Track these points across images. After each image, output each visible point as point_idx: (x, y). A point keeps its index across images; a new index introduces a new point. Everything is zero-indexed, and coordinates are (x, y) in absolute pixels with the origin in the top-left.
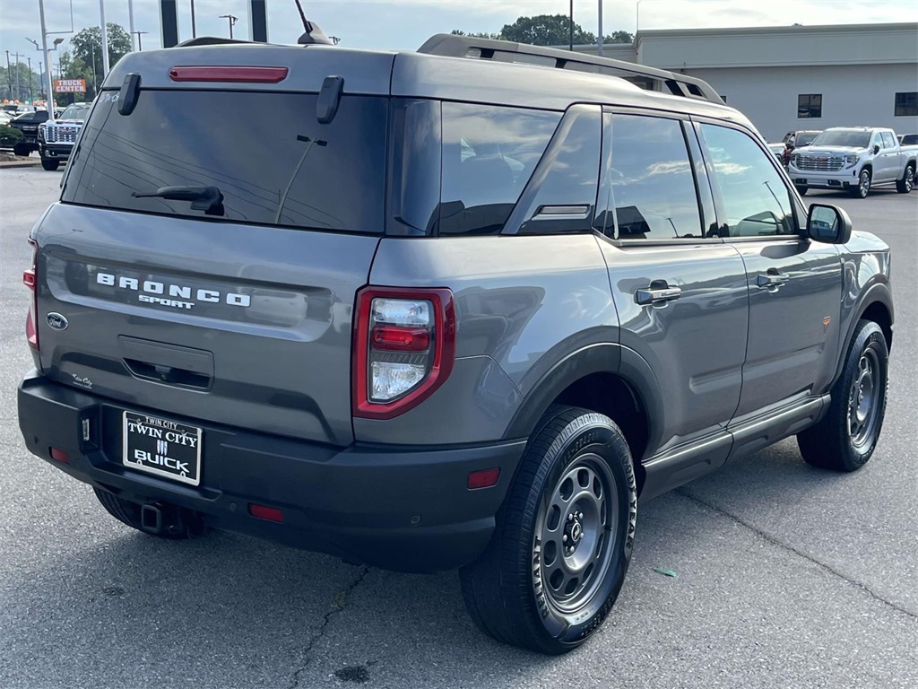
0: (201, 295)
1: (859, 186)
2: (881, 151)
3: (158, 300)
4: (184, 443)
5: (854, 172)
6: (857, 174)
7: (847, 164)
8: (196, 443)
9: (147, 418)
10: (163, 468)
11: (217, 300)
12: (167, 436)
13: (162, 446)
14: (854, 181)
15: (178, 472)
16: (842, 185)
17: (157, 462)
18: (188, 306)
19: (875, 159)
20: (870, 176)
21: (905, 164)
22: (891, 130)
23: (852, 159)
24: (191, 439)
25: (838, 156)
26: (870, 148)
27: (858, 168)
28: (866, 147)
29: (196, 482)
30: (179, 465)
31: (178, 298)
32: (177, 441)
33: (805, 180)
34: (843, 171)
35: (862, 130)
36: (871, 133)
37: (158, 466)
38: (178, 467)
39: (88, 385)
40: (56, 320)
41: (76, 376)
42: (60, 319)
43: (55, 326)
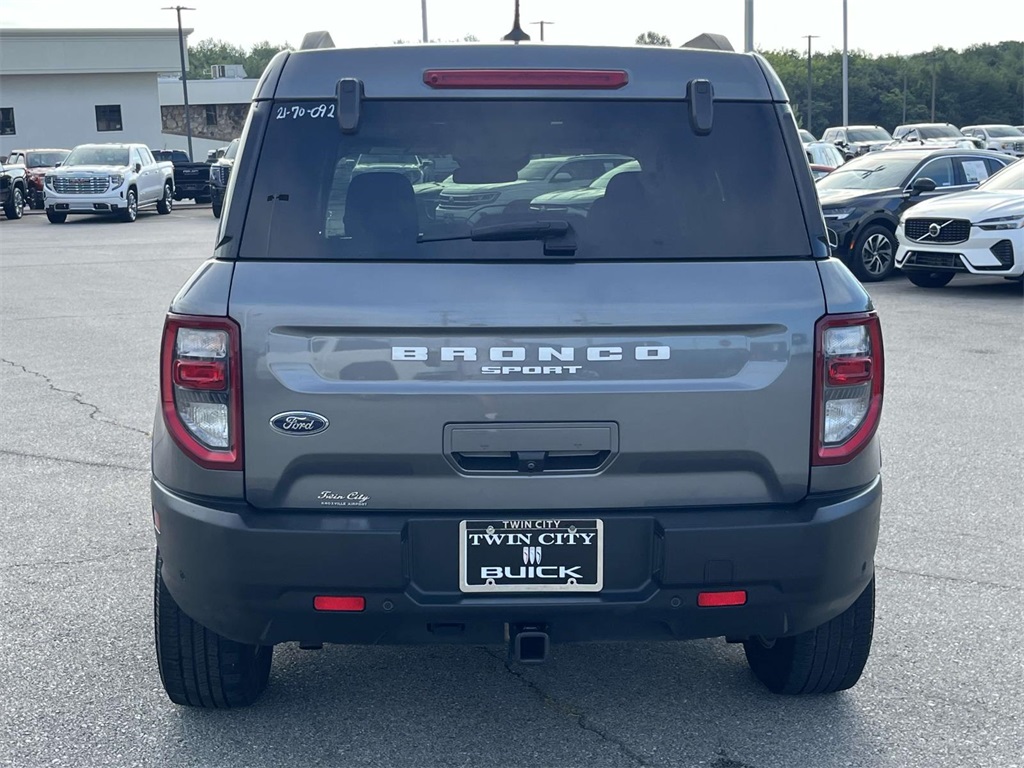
0: (593, 354)
1: (127, 209)
2: (143, 169)
3: (518, 369)
4: (572, 542)
5: (122, 193)
6: (125, 195)
7: (112, 185)
8: (594, 540)
9: (506, 523)
10: (536, 580)
11: (619, 357)
12: (541, 539)
13: (532, 554)
14: (122, 203)
15: (564, 581)
16: (110, 209)
17: (523, 575)
18: (573, 370)
19: (138, 178)
20: (136, 197)
21: (164, 183)
22: (144, 146)
23: (118, 179)
24: (584, 535)
25: (102, 176)
26: (132, 166)
27: (124, 188)
28: (127, 164)
29: (598, 587)
30: (563, 572)
31: (555, 361)
32: (559, 542)
33: (67, 205)
34: (109, 193)
35: (117, 146)
36: (128, 150)
37: (527, 581)
38: (562, 575)
39: (357, 501)
40: (299, 422)
41: (327, 492)
42: (310, 419)
43: (298, 430)
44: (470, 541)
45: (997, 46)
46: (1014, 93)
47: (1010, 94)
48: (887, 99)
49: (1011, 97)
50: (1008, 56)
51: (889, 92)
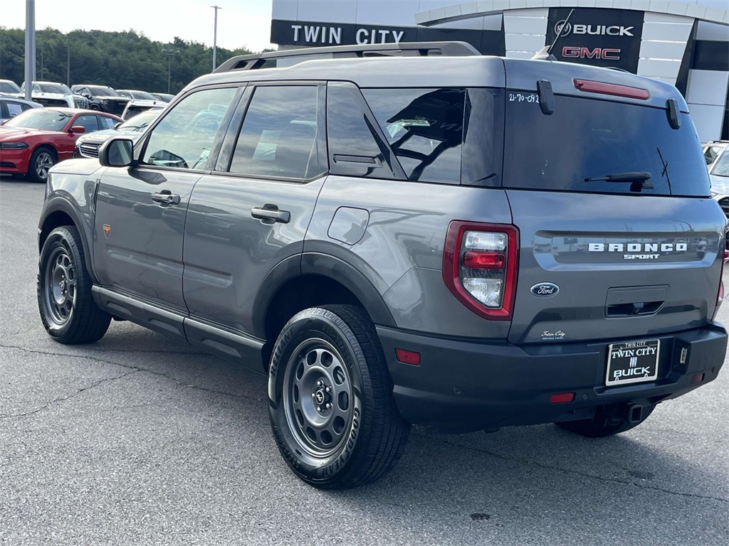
0: (663, 248)
3: (637, 256)
4: (648, 354)
8: (656, 351)
9: (626, 344)
10: (633, 376)
11: (672, 250)
12: (637, 353)
13: (633, 361)
15: (643, 376)
17: (629, 374)
24: (652, 349)
29: (655, 378)
30: (643, 370)
31: (650, 252)
32: (644, 354)
37: (629, 377)
38: (643, 372)
39: (559, 336)
40: (547, 289)
41: (547, 332)
42: (551, 287)
43: (545, 294)
44: (612, 356)
45: (90, 33)
46: (108, 67)
47: (105, 68)
48: (19, 61)
49: (106, 70)
50: (100, 41)
51: (20, 56)
